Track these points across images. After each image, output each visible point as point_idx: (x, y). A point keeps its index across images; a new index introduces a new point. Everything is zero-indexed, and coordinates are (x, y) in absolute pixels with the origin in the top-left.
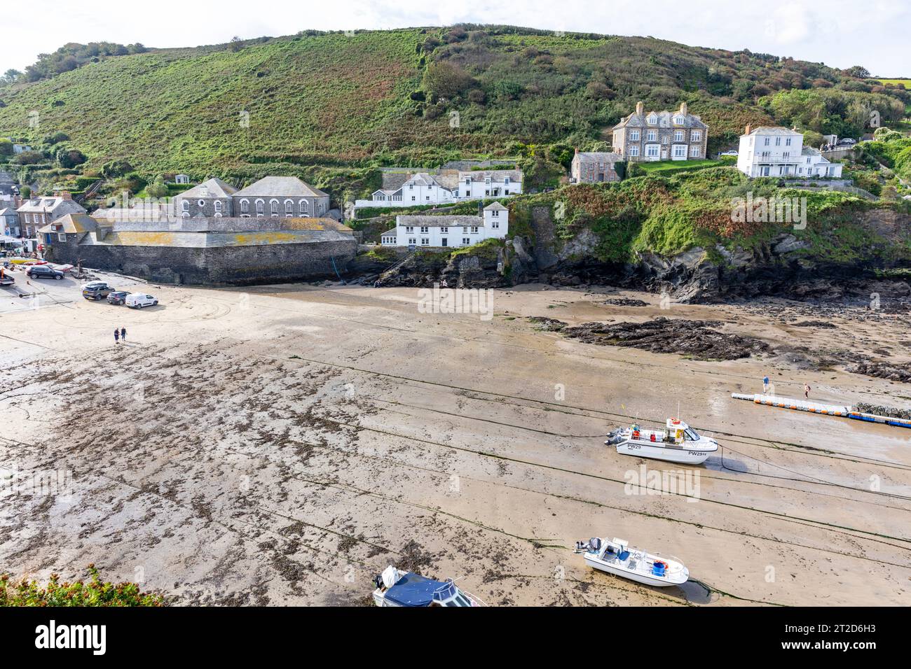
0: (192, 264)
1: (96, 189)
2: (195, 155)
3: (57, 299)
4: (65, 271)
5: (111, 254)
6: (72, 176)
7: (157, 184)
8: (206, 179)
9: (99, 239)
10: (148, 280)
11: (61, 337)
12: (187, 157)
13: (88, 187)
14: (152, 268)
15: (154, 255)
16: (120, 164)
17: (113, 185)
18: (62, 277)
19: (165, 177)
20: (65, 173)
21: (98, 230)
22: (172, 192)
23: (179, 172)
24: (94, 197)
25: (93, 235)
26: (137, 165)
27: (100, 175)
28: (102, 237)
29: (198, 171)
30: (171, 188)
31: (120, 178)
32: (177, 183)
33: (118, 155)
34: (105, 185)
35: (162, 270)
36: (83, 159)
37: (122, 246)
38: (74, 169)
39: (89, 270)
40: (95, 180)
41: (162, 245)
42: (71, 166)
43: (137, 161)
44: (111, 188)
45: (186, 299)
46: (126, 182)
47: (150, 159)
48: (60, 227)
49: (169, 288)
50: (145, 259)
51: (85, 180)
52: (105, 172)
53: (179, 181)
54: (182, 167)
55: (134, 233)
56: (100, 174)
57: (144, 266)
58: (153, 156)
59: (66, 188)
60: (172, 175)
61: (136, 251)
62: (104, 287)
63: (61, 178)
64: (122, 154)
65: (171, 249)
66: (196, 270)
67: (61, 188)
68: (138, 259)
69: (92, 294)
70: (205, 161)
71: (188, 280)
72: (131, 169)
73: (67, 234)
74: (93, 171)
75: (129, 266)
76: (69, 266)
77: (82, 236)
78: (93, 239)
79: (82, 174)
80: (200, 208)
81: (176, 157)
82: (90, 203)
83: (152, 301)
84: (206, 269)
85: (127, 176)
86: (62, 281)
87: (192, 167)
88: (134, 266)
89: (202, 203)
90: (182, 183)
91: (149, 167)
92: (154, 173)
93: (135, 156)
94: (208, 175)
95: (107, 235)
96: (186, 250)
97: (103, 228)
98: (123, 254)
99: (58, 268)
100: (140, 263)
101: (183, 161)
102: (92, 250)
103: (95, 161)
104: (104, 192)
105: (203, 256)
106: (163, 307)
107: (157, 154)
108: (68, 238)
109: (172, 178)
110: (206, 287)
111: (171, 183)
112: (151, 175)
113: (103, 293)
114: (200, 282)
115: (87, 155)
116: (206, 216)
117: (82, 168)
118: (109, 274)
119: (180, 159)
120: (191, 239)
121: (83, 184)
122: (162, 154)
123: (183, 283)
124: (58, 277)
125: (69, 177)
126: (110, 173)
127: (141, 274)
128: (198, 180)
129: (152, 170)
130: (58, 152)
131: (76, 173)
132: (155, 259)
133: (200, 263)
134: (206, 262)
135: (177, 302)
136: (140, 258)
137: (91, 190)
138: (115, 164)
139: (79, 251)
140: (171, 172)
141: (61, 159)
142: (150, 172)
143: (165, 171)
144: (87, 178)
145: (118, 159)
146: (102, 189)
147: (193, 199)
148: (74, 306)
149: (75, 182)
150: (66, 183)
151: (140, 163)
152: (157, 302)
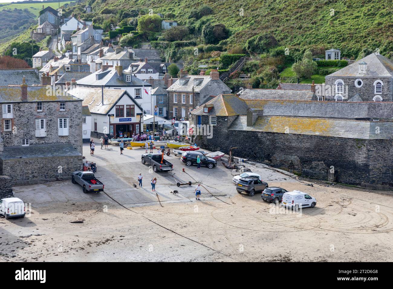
0: (351, 159)
1: (240, 67)
2: (348, 26)
3: (212, 191)
4: (218, 158)
5: (261, 142)
6: (216, 52)
7: (305, 60)
8: (361, 54)
9: (249, 124)
10: (299, 175)
11: (223, 237)
12: (338, 28)
13: (233, 65)
14: (304, 161)
15: (307, 145)
16: (266, 38)
17: (257, 62)
18: (214, 165)
19: (315, 53)
20: (210, 50)
21: (248, 114)
22: (323, 69)
23: (329, 46)
24: (238, 76)
25: (243, 120)
26: (282, 39)
27: (244, 51)
28: (253, 122)
29: (352, 45)
30: (320, 65)
31: (265, 55)
32: (327, 59)
33: (263, 28)
34: (249, 62)
35: (314, 164)
36: (226, 33)
37: (274, 133)
38: (218, 45)
39: (240, 159)
40: (240, 57)
41: (317, 133)
42: (216, 41)
43: (282, 35)
44: (255, 65)
45: (346, 203)
46: (272, 59)
47: (296, 32)
48: (211, 109)
49: (323, 187)
50: (298, 149)
51: (229, 57)
52: (249, 48)
53: (329, 57)
54: (332, 40)
55: (287, 119)
56: (245, 49)
57: (294, 158)
58: (300, 28)
59: (211, 66)
60: (321, 50)
61: (287, 140)
62: (257, 181)
63: (206, 55)
64: (267, 27)
65: (327, 138)
66: (354, 167)
67: (206, 66)
68: (289, 150)
69: (246, 189)
70: (360, 32)
71: (344, 178)
72: (276, 43)
73: (219, 117)
74: (237, 47)
75: (278, 156)
76: (220, 154)
77: (232, 119)
78: (243, 124)
79: (226, 50)
80: (357, 89)
81: (326, 28)
82: (234, 82)
83: (310, 202)
84: (366, 166)
85: (273, 51)
86: (214, 170)
87: (344, 40)
88: (283, 157)
89: (359, 83)
90: (333, 59)
91: (295, 41)
92: (301, 49)
93: (281, 28)
94: (364, 49)
95: (257, 119)
96: (345, 140)
97: (255, 111)
98: (273, 141)
99: (211, 155)
100: (291, 154)
101: (334, 33)
102: (242, 136)
103: (239, 35)
104: (248, 70)
105: (364, 149)
106: (322, 212)
107: (305, 25)
108: (218, 122)
109: (322, 53)
110: (364, 188)
111: (320, 60)
112: (298, 50)
113: (258, 187)
114: (358, 181)
115: (231, 29)
116: (363, 100)
117: (225, 43)
118: (258, 164)
119: (331, 31)
120: (351, 127)
121: (227, 61)
122: (310, 25)
123: (338, 181)
124: (211, 166)
125: (214, 53)
126: (254, 49)
127: (290, 167)
128: (353, 55)
129: (299, 44)
130: (204, 27)
131: (220, 49)
132: (308, 150)
133: (360, 158)
134: (368, 158)
135: (336, 206)
136: (291, 148)
137: (235, 68)
138: (261, 39)
139: (227, 137)
140: (320, 46)
141: (206, 35)
142: (297, 47)
143: (313, 46)
144: (232, 55)
145: (263, 33)
146: (246, 67)
147: (350, 79)
148: (229, 201)
149: (219, 59)
150: (211, 60)
151: (286, 37)
152: (314, 203)
